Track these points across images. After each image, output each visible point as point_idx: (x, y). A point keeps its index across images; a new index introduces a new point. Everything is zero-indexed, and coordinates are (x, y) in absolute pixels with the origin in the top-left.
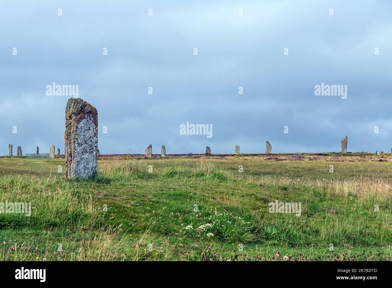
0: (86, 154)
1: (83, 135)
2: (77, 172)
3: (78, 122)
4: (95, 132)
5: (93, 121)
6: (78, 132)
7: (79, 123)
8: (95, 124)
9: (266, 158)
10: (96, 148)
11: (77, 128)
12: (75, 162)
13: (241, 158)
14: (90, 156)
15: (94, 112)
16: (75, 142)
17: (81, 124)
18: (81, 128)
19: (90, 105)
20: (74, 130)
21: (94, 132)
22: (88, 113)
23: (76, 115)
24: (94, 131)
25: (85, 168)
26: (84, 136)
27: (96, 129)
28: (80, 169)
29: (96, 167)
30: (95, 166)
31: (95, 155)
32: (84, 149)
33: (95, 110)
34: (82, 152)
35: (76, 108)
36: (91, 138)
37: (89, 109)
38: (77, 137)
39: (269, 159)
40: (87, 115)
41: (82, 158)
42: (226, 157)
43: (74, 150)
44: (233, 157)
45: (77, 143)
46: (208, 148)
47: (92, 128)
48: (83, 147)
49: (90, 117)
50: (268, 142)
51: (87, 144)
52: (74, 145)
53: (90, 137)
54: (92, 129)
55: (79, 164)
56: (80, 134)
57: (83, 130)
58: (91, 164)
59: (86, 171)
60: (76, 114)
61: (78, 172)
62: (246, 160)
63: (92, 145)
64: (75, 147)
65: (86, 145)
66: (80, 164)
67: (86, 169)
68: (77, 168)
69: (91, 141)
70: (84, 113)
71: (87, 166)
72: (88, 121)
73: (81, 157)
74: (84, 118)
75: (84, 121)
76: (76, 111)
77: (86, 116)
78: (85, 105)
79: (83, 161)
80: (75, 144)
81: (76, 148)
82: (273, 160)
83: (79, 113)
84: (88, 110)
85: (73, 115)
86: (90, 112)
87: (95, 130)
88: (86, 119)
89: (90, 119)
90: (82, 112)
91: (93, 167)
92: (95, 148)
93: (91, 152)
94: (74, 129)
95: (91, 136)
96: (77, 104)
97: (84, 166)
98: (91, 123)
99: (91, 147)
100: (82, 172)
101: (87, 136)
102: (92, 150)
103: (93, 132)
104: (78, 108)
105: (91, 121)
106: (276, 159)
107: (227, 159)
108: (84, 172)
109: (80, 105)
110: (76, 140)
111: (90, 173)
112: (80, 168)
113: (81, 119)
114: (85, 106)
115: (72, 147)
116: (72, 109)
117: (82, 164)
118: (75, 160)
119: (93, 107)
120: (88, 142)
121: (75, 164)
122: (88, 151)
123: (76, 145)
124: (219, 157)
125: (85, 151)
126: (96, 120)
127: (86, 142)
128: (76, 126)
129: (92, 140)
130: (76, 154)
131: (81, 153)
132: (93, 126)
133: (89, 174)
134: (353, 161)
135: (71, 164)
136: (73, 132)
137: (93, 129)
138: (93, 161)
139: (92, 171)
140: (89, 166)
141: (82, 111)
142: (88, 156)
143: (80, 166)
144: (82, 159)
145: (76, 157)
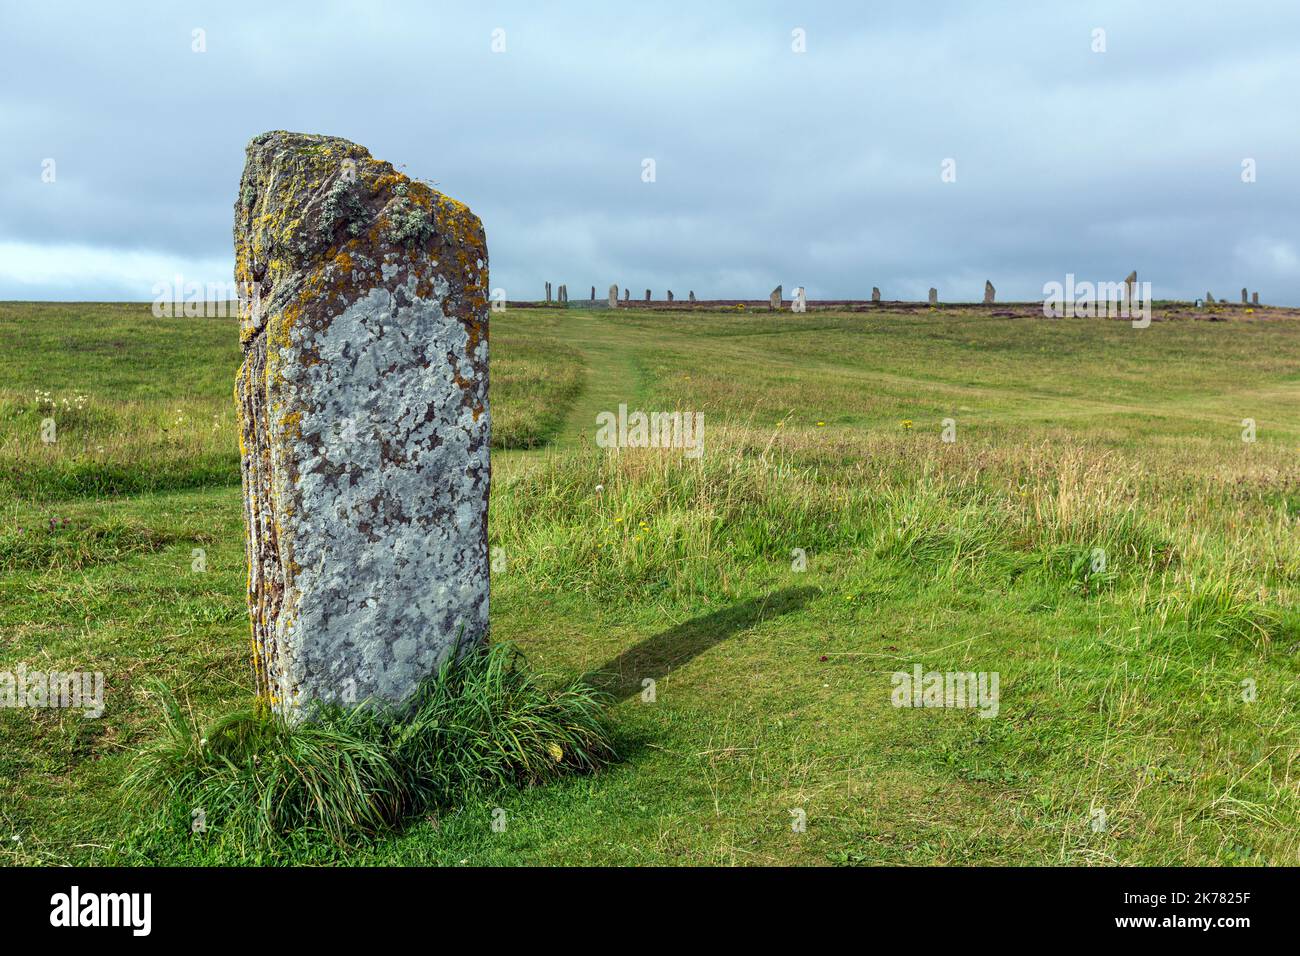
0: (400, 535)
1: (366, 407)
2: (325, 670)
3: (321, 312)
4: (468, 375)
5: (444, 305)
6: (318, 388)
7: (327, 324)
8: (469, 324)
9: (990, 313)
10: (479, 479)
11: (309, 356)
12: (299, 602)
13: (943, 312)
14: (427, 539)
15: (457, 237)
16: (296, 463)
17: (351, 327)
18: (345, 354)
19: (420, 191)
20: (284, 373)
21: (458, 379)
22: (400, 245)
23: (300, 262)
24: (456, 372)
25: (392, 627)
26: (377, 410)
27: (470, 354)
28: (348, 644)
29: (476, 605)
30: (471, 600)
31: (473, 525)
32: (374, 504)
33: (470, 225)
34: (363, 527)
35: (293, 212)
36: (436, 422)
37: (415, 218)
38: (307, 422)
39: (996, 315)
40: (399, 262)
41: (362, 563)
42: (916, 311)
43: (294, 522)
44: (927, 311)
45: (316, 470)
46: (876, 290)
47: (438, 354)
48: (366, 491)
49: (420, 271)
50: (988, 283)
51: (399, 461)
52: (285, 483)
53: (430, 416)
54: (443, 355)
55: (338, 613)
56: (341, 400)
57: (365, 369)
58: (443, 590)
59: (404, 646)
60: (300, 256)
61: (335, 665)
62: (953, 316)
63: (440, 467)
64: (299, 499)
65: (391, 469)
66: (352, 607)
67: (397, 636)
68: (323, 640)
69: (435, 440)
70: (367, 244)
71: (412, 612)
72: (403, 302)
73: (355, 560)
74: (369, 283)
75: (373, 303)
76: (298, 230)
77: (389, 271)
78: (378, 185)
79: (370, 588)
80: (293, 477)
81: (306, 504)
82: (1004, 317)
83: (322, 251)
84: (401, 225)
85: (275, 264)
86: (419, 242)
87: (462, 362)
88: (392, 285)
89: (426, 291)
90: (352, 243)
91: (453, 607)
92: (469, 481)
93: (439, 513)
94: (280, 364)
95: (431, 406)
96: (309, 176)
97: (381, 618)
98: (434, 316)
99: (436, 478)
100: (367, 660)
101: (402, 410)
102: (445, 500)
103: (450, 377)
104: (315, 212)
105: (432, 304)
106: (1011, 314)
107: (917, 314)
108: (387, 656)
109: (329, 187)
110: (308, 449)
111: (433, 647)
112: (355, 635)
113: (346, 288)
114: (383, 193)
115: (280, 500)
116: (264, 218)
117: (363, 604)
118: (304, 588)
119: (448, 207)
120: (411, 449)
121: (307, 620)
122: (412, 509)
123: (307, 483)
124: (901, 311)
125: (386, 513)
126: (473, 293)
127: (390, 454)
128: (295, 345)
129: (449, 433)
130: (309, 548)
131: (353, 531)
132: (451, 336)
133: (428, 656)
134: (1159, 321)
135: (277, 614)
136: (276, 388)
137: (452, 358)
138: (454, 567)
139: (451, 636)
140: (427, 610)
141: (350, 236)
142: (417, 543)
143: (347, 624)
144: (367, 569)
145: (310, 566)
